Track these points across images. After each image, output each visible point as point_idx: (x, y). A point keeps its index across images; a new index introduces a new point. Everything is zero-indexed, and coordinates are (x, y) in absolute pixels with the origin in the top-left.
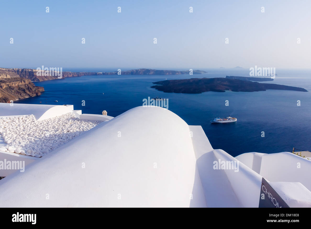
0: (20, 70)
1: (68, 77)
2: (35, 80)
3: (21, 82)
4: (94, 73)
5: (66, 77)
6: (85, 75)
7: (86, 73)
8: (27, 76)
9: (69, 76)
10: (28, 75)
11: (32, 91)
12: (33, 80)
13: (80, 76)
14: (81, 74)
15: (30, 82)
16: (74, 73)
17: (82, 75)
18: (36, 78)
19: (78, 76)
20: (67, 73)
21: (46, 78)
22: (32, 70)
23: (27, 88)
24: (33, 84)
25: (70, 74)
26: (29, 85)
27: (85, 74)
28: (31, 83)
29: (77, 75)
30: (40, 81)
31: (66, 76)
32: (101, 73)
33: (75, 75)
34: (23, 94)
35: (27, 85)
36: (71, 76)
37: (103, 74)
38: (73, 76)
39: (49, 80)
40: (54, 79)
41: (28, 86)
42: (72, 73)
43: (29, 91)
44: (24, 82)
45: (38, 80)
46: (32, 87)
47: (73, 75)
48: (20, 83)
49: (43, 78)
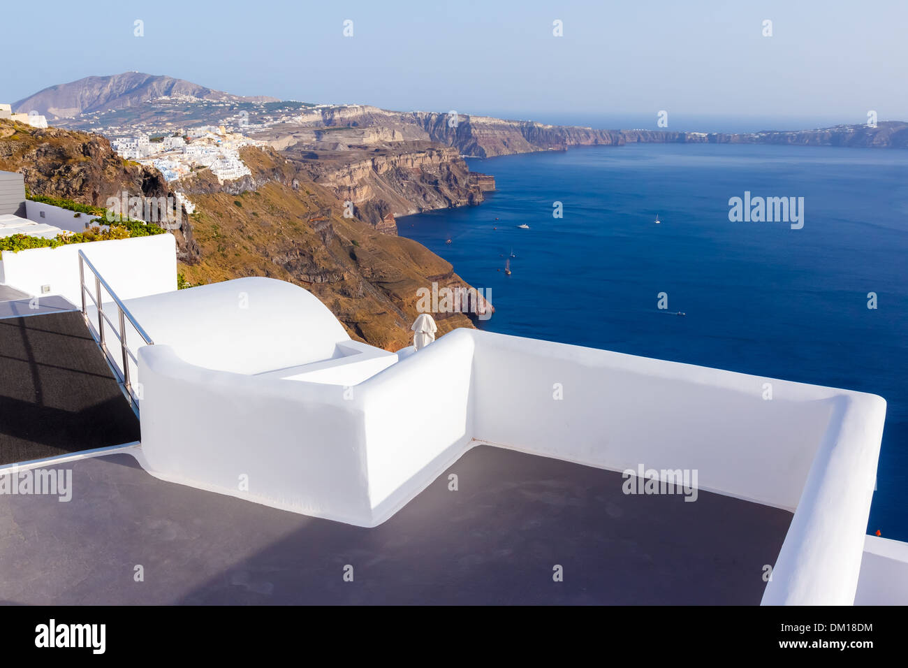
0: (433, 118)
1: (578, 146)
2: (473, 153)
3: (431, 156)
4: (674, 135)
5: (570, 147)
6: (639, 141)
7: (644, 133)
8: (451, 139)
9: (583, 143)
10: (453, 136)
11: (459, 187)
12: (468, 152)
13: (620, 143)
14: (625, 137)
15: (456, 156)
16: (601, 133)
17: (628, 139)
18: (475, 145)
19: (615, 144)
20: (578, 131)
21: (508, 147)
22: (468, 117)
23: (445, 178)
24: (464, 163)
25: (588, 136)
26: (451, 167)
27: (642, 136)
28: (457, 160)
29: (610, 142)
30: (486, 155)
31: (572, 143)
32: (704, 135)
33: (604, 139)
34: (432, 196)
35: (445, 168)
36: (590, 142)
37: (712, 139)
38: (596, 145)
39: (516, 155)
40: (532, 151)
41: (448, 169)
42: (595, 134)
43: (450, 187)
44: (440, 155)
45: (482, 152)
46: (461, 173)
47: (596, 141)
48: (428, 158)
49: (498, 145)
